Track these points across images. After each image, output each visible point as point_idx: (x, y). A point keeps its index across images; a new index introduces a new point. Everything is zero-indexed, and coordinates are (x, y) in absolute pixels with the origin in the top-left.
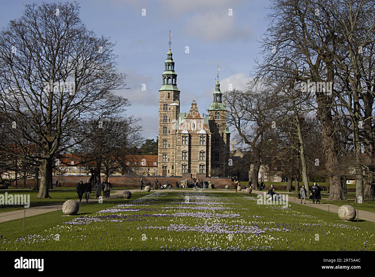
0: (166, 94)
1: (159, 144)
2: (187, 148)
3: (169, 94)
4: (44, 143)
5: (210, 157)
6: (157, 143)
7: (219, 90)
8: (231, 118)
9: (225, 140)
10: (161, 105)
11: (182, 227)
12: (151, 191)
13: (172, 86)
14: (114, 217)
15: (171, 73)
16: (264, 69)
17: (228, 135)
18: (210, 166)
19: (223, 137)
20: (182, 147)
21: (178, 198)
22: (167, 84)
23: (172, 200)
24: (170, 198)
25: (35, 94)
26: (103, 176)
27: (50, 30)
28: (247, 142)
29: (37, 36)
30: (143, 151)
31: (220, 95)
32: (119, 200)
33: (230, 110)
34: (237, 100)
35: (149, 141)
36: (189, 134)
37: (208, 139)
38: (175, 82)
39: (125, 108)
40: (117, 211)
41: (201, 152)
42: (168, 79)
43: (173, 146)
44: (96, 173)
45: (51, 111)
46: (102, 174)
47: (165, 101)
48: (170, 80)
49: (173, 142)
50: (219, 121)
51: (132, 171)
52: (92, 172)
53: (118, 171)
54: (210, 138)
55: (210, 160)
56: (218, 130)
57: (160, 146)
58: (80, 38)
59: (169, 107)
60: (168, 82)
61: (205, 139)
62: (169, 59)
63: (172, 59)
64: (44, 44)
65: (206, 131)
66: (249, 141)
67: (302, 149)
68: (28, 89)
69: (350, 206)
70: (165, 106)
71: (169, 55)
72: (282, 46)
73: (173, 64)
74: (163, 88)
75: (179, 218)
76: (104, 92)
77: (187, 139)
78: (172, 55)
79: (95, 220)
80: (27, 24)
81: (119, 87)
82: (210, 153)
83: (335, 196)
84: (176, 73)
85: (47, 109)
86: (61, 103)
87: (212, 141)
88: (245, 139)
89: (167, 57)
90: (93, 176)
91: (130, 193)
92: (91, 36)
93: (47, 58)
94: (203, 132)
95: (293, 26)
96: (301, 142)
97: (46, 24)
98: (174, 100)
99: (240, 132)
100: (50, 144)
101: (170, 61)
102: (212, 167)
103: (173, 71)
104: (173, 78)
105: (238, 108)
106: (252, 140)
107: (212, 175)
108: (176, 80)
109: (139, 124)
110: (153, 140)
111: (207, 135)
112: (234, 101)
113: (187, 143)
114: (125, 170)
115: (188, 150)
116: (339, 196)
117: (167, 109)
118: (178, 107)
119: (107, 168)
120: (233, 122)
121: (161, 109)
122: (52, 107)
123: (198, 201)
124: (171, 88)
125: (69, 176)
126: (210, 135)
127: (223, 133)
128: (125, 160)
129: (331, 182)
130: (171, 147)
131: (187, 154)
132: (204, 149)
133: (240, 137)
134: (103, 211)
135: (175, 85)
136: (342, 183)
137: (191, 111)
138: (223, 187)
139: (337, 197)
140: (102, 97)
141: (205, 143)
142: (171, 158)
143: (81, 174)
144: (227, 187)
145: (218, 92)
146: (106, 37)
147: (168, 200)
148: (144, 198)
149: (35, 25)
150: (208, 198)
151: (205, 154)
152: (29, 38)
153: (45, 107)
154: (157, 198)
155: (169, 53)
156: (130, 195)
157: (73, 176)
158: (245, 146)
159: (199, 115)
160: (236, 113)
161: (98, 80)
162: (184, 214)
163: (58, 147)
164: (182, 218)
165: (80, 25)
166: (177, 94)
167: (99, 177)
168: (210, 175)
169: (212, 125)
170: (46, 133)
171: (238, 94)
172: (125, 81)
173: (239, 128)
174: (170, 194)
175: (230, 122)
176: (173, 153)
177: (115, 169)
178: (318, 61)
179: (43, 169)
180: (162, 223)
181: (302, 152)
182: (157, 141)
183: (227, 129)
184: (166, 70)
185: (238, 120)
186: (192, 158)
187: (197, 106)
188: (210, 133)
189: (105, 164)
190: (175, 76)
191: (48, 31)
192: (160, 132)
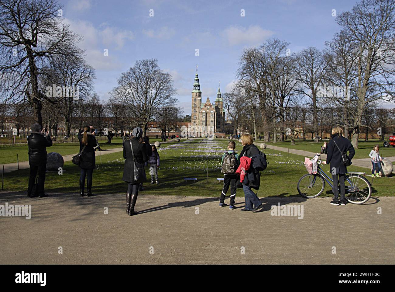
0: (195, 94)
1: (192, 117)
2: (205, 119)
3: (196, 94)
4: (143, 118)
5: (215, 123)
6: (191, 117)
7: (220, 92)
8: (225, 105)
9: (223, 115)
10: (193, 99)
11: (199, 151)
12: (188, 139)
13: (198, 90)
14: (175, 148)
15: (197, 84)
16: (237, 86)
17: (224, 113)
18: (215, 128)
19: (222, 114)
20: (202, 119)
21: (200, 142)
22: (196, 89)
23: (197, 142)
24: (196, 141)
25: (139, 97)
26: (167, 132)
27: (145, 70)
28: (232, 117)
29: (140, 73)
30: (184, 120)
31: (220, 94)
32: (175, 142)
33: (224, 102)
34: (227, 98)
35: (187, 116)
36: (206, 113)
37: (214, 115)
38: (199, 88)
39: (177, 103)
40: (175, 146)
41: (211, 121)
42: (196, 87)
43: (198, 118)
44: (164, 131)
45: (146, 105)
46: (166, 131)
47: (195, 97)
48: (197, 87)
49: (198, 116)
50: (220, 107)
51: (180, 130)
52: (162, 130)
53: (173, 130)
54: (216, 114)
55: (215, 125)
56: (219, 111)
57: (192, 118)
58: (158, 73)
59: (196, 100)
60: (196, 88)
61: (213, 115)
62: (196, 77)
63: (198, 78)
64: (143, 77)
65: (214, 111)
66: (233, 116)
67: (254, 120)
68: (137, 95)
69: (264, 144)
70: (195, 100)
71: (196, 76)
72: (245, 76)
73: (198, 80)
74: (194, 91)
75: (198, 148)
76: (168, 96)
77: (205, 115)
78: (198, 75)
79: (168, 149)
80: (136, 69)
81: (174, 94)
82: (215, 121)
83: (266, 140)
84: (200, 84)
85: (144, 104)
86: (150, 102)
87: (216, 116)
88: (231, 115)
89: (195, 76)
90: (163, 132)
91: (179, 140)
92: (162, 73)
93: (145, 83)
94: (212, 112)
95: (249, 67)
96: (254, 117)
97: (144, 68)
98: (199, 97)
99: (229, 112)
100: (146, 119)
101: (197, 78)
102: (216, 128)
103: (198, 83)
104: (198, 86)
105: (228, 101)
106: (234, 116)
107: (216, 132)
108: (199, 87)
109: (183, 110)
110: (189, 115)
111: (214, 113)
112: (226, 98)
113: (205, 117)
114: (176, 129)
115: (205, 120)
116: (268, 140)
117: (195, 101)
118: (201, 100)
119: (169, 129)
120: (226, 107)
121: (193, 101)
122: (146, 103)
123: (208, 143)
124: (197, 91)
125: (151, 132)
126: (216, 113)
127: (222, 112)
128: (176, 125)
129: (265, 134)
130: (197, 119)
131: (205, 122)
132: (213, 120)
133: (229, 115)
134: (170, 146)
135: (199, 90)
136: (269, 135)
137: (207, 102)
138: (221, 137)
139: (267, 141)
140: (167, 99)
141: (213, 117)
142: (197, 124)
143: (156, 131)
144: (223, 137)
145: (219, 93)
146: (169, 73)
147: (195, 142)
148: (186, 141)
149: (140, 68)
150: (216, 142)
151: (213, 122)
152: (137, 74)
153: (143, 103)
154: (191, 141)
155: (196, 75)
156: (179, 141)
157: (153, 132)
158: (231, 118)
159: (210, 104)
160: (227, 103)
161: (166, 91)
162: (201, 147)
163: (149, 120)
164: (200, 148)
165: (158, 68)
166: (200, 93)
167: (166, 132)
168: (215, 132)
169: (217, 108)
170: (144, 114)
171: (228, 94)
172: (177, 92)
173: (228, 110)
174: (197, 140)
175: (224, 108)
176: (198, 121)
177: (172, 129)
178: (260, 83)
179: (143, 129)
180: (192, 150)
181: (254, 121)
182: (191, 116)
183: (224, 110)
184: (195, 83)
185: (228, 106)
186: (207, 124)
187: (210, 99)
188: (215, 112)
189: (168, 127)
190: (199, 86)
191: (145, 71)
192: (192, 112)
